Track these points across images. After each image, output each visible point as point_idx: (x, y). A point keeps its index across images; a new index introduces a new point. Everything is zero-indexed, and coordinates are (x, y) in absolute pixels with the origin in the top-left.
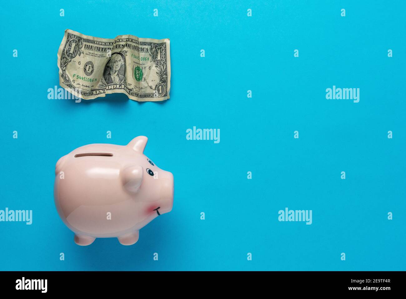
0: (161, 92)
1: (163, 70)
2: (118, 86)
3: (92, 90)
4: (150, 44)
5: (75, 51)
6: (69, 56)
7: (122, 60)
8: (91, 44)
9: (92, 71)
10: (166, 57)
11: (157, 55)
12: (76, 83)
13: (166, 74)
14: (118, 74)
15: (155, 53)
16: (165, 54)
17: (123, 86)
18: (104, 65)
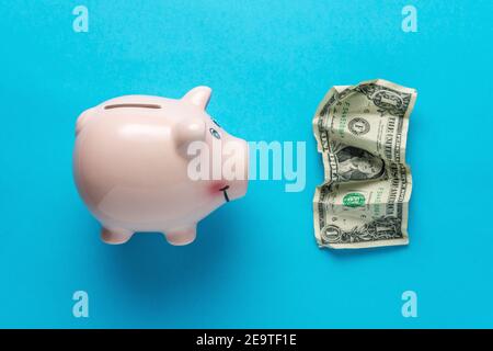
0: (328, 233)
1: (361, 236)
2: (334, 171)
3: (327, 132)
4: (400, 216)
5: (385, 104)
6: (377, 95)
7: (373, 174)
8: (396, 128)
9: (355, 132)
10: (381, 239)
11: (383, 225)
12: (337, 107)
13: (355, 241)
14: (352, 170)
15: (386, 223)
16: (385, 238)
17: (334, 179)
18: (364, 148)
